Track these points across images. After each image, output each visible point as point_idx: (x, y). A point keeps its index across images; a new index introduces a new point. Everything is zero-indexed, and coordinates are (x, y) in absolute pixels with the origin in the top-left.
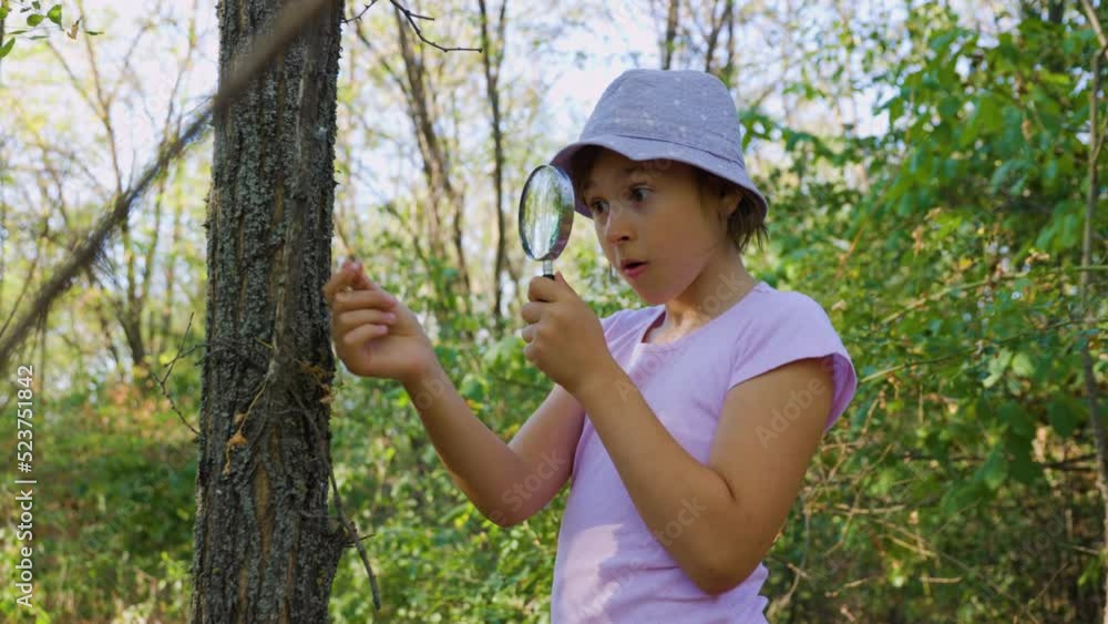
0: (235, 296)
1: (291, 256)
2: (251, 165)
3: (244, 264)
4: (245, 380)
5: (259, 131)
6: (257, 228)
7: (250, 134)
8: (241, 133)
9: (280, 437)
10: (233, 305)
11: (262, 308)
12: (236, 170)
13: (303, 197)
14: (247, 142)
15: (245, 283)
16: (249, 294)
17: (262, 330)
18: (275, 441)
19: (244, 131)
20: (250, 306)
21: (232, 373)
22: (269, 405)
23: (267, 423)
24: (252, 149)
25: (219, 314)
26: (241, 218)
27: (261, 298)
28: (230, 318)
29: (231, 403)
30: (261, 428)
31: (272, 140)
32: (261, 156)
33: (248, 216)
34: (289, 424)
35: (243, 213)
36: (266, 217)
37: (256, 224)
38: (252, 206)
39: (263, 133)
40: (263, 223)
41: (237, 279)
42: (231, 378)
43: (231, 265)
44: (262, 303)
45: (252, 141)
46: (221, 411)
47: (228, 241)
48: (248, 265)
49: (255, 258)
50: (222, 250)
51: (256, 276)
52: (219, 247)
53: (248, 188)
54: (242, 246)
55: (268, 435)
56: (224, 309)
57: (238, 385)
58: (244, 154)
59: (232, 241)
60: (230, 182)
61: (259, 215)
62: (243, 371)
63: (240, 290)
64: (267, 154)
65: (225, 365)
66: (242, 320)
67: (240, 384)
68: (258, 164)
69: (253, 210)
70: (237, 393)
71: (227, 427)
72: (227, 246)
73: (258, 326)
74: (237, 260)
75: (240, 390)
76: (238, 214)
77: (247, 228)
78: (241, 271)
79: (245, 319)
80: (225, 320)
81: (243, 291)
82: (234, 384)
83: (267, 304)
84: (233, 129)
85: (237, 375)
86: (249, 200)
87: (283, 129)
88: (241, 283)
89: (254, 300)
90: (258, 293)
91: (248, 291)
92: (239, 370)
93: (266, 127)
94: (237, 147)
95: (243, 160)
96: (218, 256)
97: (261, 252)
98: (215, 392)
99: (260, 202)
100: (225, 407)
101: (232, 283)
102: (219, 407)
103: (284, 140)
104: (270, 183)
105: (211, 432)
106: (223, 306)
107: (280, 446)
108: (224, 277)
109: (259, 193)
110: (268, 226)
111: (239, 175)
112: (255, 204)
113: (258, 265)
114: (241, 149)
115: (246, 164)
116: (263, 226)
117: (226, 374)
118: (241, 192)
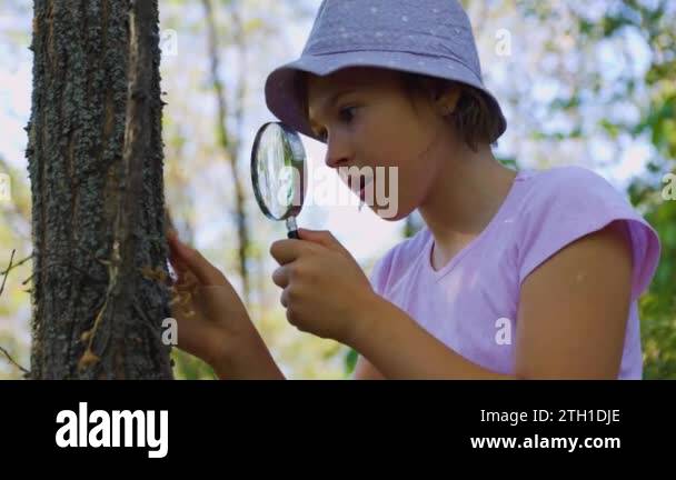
0: (67, 214)
1: (132, 158)
2: (78, 80)
3: (76, 181)
4: (84, 300)
5: (84, 47)
6: (88, 143)
7: (74, 51)
8: (65, 50)
9: (124, 355)
10: (65, 223)
11: (98, 225)
12: (62, 88)
13: (141, 96)
14: (72, 58)
15: (77, 201)
16: (83, 211)
17: (99, 246)
18: (120, 360)
19: (68, 47)
20: (85, 222)
21: (69, 293)
22: (112, 321)
23: (110, 340)
24: (79, 65)
25: (50, 235)
26: (69, 135)
27: (95, 214)
28: (63, 237)
29: (68, 324)
30: (104, 346)
31: (98, 55)
32: (88, 72)
33: (78, 132)
34: (135, 340)
35: (72, 130)
36: (96, 132)
37: (87, 139)
38: (81, 122)
39: (88, 49)
40: (93, 138)
41: (69, 196)
42: (67, 298)
43: (62, 183)
44: (97, 219)
45: (78, 57)
46: (59, 334)
47: (56, 159)
48: (81, 181)
49: (87, 173)
50: (50, 170)
51: (89, 192)
52: (46, 167)
53: (76, 104)
54: (72, 162)
55: (111, 354)
56: (56, 229)
57: (75, 306)
58: (69, 71)
59: (61, 159)
60: (55, 100)
61: (89, 130)
62: (81, 290)
63: (73, 207)
64: (94, 69)
65: (59, 285)
66: (76, 238)
67: (78, 303)
68: (85, 80)
69: (82, 125)
70: (75, 313)
71: (65, 350)
72: (56, 164)
73: (94, 243)
74: (66, 178)
75: (78, 309)
76: (66, 131)
77: (76, 144)
78: (73, 188)
79: (80, 237)
80: (58, 239)
81: (76, 209)
82: (71, 303)
83: (103, 219)
84: (56, 48)
85: (75, 294)
86: (77, 116)
87: (109, 44)
88: (73, 200)
89: (87, 217)
90: (92, 209)
91: (82, 207)
92: (76, 289)
93: (91, 43)
94: (61, 64)
95: (68, 77)
96: (46, 176)
97: (93, 168)
98: (49, 316)
99: (89, 117)
100: (62, 329)
101: (62, 200)
102: (55, 331)
103: (110, 55)
104: (99, 98)
105: (47, 358)
106: (55, 225)
107: (125, 365)
108: (55, 196)
109: (87, 108)
110: (99, 141)
111: (65, 93)
112: (84, 120)
113: (91, 180)
114: (65, 68)
115: (72, 80)
116: (94, 142)
117: (62, 295)
118: (68, 108)
